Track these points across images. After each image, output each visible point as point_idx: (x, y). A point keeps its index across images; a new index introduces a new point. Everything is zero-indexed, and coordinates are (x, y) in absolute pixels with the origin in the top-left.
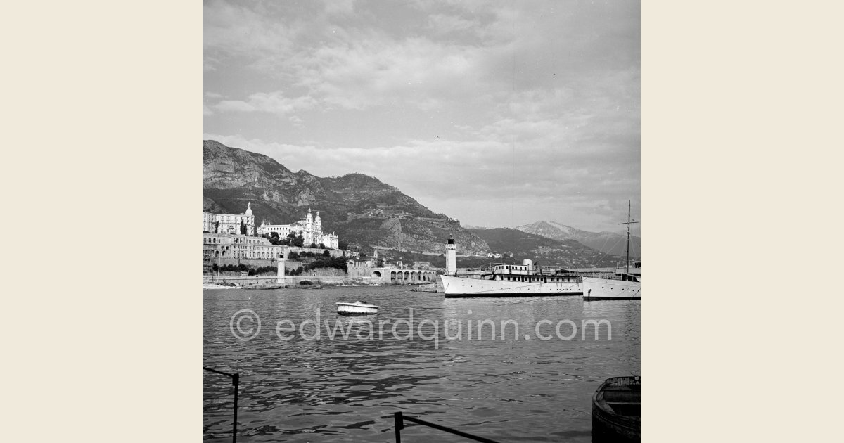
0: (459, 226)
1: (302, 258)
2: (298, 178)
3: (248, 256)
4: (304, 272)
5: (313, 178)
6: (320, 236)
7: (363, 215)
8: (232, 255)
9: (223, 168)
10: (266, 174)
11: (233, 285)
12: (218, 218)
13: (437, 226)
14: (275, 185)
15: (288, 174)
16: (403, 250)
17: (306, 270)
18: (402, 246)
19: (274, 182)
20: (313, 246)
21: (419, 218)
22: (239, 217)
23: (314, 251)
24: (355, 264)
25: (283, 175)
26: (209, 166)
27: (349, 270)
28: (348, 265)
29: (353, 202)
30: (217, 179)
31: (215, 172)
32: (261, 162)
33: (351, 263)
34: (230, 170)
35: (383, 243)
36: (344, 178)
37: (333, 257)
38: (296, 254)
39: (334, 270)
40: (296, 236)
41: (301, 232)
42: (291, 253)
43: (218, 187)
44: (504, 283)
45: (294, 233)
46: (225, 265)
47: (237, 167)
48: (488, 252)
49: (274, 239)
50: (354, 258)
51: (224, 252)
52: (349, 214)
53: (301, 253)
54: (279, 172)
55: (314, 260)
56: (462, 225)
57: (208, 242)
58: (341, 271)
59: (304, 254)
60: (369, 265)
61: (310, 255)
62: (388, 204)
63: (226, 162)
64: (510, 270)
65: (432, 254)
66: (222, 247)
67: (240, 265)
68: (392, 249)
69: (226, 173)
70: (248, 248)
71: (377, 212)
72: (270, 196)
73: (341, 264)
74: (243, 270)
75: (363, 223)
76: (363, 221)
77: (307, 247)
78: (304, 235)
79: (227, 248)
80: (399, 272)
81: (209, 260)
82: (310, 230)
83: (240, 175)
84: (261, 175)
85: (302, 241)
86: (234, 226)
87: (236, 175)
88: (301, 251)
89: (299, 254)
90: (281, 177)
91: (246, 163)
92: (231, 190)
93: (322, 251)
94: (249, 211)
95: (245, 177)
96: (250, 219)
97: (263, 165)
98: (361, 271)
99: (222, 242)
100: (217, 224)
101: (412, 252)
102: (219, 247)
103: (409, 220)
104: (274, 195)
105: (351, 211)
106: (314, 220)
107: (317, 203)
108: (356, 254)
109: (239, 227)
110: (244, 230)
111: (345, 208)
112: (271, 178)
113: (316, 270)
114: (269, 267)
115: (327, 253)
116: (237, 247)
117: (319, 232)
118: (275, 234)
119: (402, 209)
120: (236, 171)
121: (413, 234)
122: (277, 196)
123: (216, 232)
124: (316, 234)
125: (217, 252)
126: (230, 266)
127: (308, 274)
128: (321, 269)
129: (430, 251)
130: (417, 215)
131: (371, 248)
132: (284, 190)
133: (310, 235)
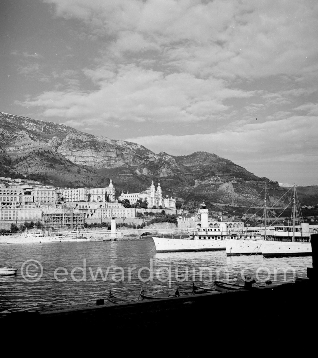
0: (278, 186)
1: (145, 216)
2: (159, 157)
3: (108, 217)
4: (146, 226)
5: (170, 157)
6: (161, 200)
7: (206, 181)
8: (97, 217)
9: (109, 154)
10: (138, 156)
11: (85, 238)
12: (91, 191)
13: (261, 187)
14: (144, 164)
15: (152, 155)
16: (236, 206)
17: (148, 225)
18: (234, 202)
19: (143, 161)
20: (155, 208)
21: (247, 182)
22: (104, 190)
23: (154, 211)
24: (183, 220)
25: (149, 156)
26: (100, 153)
27: (178, 224)
28: (178, 220)
29: (199, 172)
30: (106, 162)
31: (104, 157)
32: (135, 148)
33: (180, 219)
34: (114, 155)
35: (220, 201)
36: (192, 155)
37: (168, 215)
38: (141, 214)
39: (168, 224)
40: (142, 201)
41: (146, 198)
42: (138, 213)
43: (106, 167)
44: (200, 241)
45: (141, 199)
46: (92, 223)
47: (118, 153)
48: (302, 205)
49: (126, 204)
50: (183, 215)
51: (92, 214)
52: (196, 181)
53: (145, 213)
54: (147, 154)
55: (154, 217)
56: (280, 184)
57: (82, 208)
58: (173, 224)
59: (147, 214)
60: (194, 220)
61: (151, 214)
62: (223, 172)
63: (111, 150)
64: (207, 232)
65: (258, 207)
66: (91, 211)
67: (102, 223)
68: (227, 205)
69: (111, 157)
70: (108, 210)
71: (215, 179)
72: (141, 171)
73: (173, 220)
74: (104, 226)
75: (206, 187)
76: (206, 186)
77: (151, 208)
78: (149, 200)
79: (95, 211)
80: (215, 224)
81: (82, 221)
82: (153, 196)
83: (120, 158)
84: (134, 157)
85: (147, 205)
86: (101, 196)
87: (118, 158)
88: (145, 211)
89: (143, 214)
90: (148, 158)
91: (124, 149)
92: (115, 169)
93: (160, 211)
94: (111, 185)
95: (124, 159)
96: (111, 191)
97: (136, 150)
98: (188, 224)
99: (91, 208)
100: (89, 195)
101: (243, 207)
102: (89, 212)
103: (239, 183)
104: (144, 170)
105: (197, 179)
106: (156, 189)
107: (173, 175)
108: (186, 212)
109: (104, 196)
110: (107, 199)
111: (193, 177)
112: (141, 159)
113: (155, 224)
114: (122, 223)
115: (163, 212)
116: (100, 211)
117: (160, 197)
118: (127, 201)
119: (234, 175)
120: (118, 155)
121: (243, 193)
122: (145, 171)
123: (89, 201)
124: (157, 199)
125: (88, 215)
126: (95, 224)
127: (149, 227)
128: (158, 224)
129: (256, 206)
130: (245, 180)
131: (212, 205)
132: (150, 167)
133: (154, 200)
